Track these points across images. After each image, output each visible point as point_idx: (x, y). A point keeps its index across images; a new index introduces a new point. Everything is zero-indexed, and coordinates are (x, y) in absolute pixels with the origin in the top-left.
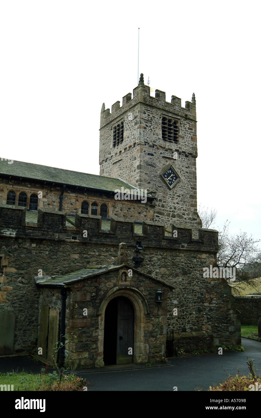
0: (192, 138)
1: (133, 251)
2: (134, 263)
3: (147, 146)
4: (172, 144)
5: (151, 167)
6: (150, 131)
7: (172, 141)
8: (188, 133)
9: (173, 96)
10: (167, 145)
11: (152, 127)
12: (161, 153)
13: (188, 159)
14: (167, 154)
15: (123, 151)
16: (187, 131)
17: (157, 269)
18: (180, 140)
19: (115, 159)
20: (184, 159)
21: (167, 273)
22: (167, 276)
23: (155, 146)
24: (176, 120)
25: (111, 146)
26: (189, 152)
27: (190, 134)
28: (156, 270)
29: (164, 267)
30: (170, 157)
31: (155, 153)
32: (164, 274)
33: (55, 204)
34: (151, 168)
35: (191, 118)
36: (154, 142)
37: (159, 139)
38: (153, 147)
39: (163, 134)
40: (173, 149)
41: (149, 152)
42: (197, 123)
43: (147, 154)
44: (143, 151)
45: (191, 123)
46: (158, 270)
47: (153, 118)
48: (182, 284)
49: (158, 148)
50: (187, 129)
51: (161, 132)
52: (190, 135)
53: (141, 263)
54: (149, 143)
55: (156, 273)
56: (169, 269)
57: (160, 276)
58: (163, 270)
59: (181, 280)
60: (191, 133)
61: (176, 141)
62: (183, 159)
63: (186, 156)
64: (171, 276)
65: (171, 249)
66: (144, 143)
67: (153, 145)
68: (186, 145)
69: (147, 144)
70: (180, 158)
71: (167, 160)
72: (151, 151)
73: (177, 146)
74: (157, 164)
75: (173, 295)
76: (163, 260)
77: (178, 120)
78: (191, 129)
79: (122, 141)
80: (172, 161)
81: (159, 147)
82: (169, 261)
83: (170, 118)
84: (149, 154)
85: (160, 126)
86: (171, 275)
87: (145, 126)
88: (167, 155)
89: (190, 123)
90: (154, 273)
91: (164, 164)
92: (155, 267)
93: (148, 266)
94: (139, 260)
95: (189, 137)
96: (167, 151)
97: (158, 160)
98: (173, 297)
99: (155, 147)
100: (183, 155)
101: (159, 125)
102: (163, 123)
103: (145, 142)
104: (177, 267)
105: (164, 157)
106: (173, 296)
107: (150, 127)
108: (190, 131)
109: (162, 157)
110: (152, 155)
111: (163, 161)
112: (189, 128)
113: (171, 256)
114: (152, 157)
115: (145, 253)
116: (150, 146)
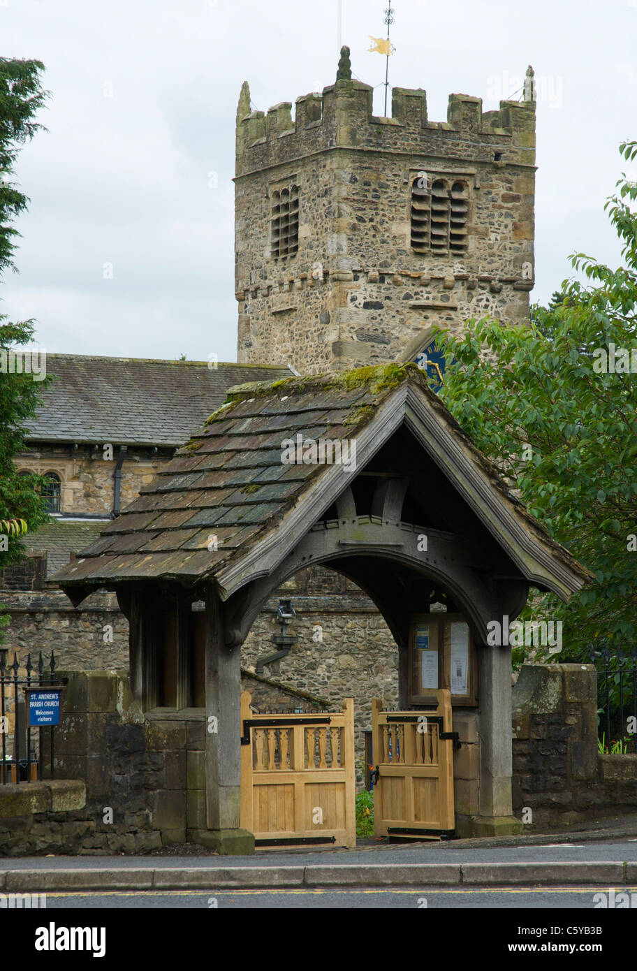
0: (516, 227)
1: (274, 621)
2: (275, 648)
3: (362, 281)
4: (447, 260)
5: (374, 343)
6: (372, 233)
7: (444, 251)
8: (501, 214)
9: (452, 97)
10: (428, 268)
11: (378, 219)
12: (408, 297)
13: (498, 297)
14: (429, 296)
15: (298, 283)
16: (501, 207)
17: (329, 658)
18: (472, 243)
19: (280, 300)
20: (488, 300)
21: (355, 665)
22: (355, 673)
23: (386, 277)
24: (462, 178)
25: (268, 253)
26: (505, 277)
27: (508, 215)
28: (327, 660)
29: (347, 653)
30: (438, 303)
31: (388, 298)
32: (347, 669)
33: (103, 492)
34: (373, 346)
35: (516, 160)
36: (385, 265)
37: (400, 252)
38: (382, 280)
39: (414, 234)
40: (446, 279)
41: (369, 299)
42: (537, 173)
43: (362, 305)
44: (349, 297)
45: (514, 178)
46: (332, 661)
47: (380, 190)
48: (392, 690)
49: (396, 283)
50: (500, 202)
51: (407, 229)
52: (508, 221)
53: (292, 647)
54: (367, 273)
55: (329, 666)
56: (360, 656)
57: (338, 672)
58: (345, 660)
59: (390, 680)
60: (512, 212)
61: (458, 247)
62: (484, 303)
63: (494, 291)
64: (365, 672)
65: (363, 613)
66: (351, 276)
67: (380, 274)
68: (493, 255)
69: (361, 275)
70: (474, 300)
71: (429, 313)
72: (375, 294)
73: (460, 266)
74: (393, 332)
75: (368, 714)
76: (346, 636)
77: (467, 178)
78: (516, 198)
79: (296, 249)
80: (444, 314)
81: (400, 279)
82: (360, 639)
83: (438, 178)
84: (367, 306)
85: (405, 212)
86: (366, 670)
87: (356, 222)
88: (428, 298)
89: (510, 177)
90: (324, 666)
91: (417, 329)
92: (324, 654)
93: (309, 653)
94: (286, 641)
95: (506, 226)
96: (426, 286)
97: (398, 317)
98: (369, 719)
99: (388, 280)
100: (483, 288)
101: (403, 207)
102: (416, 198)
103: (354, 271)
104: (379, 653)
105: (415, 307)
106: (370, 715)
107: (371, 220)
108: (510, 205)
109: (410, 308)
110: (378, 306)
111: (415, 319)
112: (506, 198)
113: (364, 628)
114: (379, 311)
115: (302, 624)
116: (371, 281)
